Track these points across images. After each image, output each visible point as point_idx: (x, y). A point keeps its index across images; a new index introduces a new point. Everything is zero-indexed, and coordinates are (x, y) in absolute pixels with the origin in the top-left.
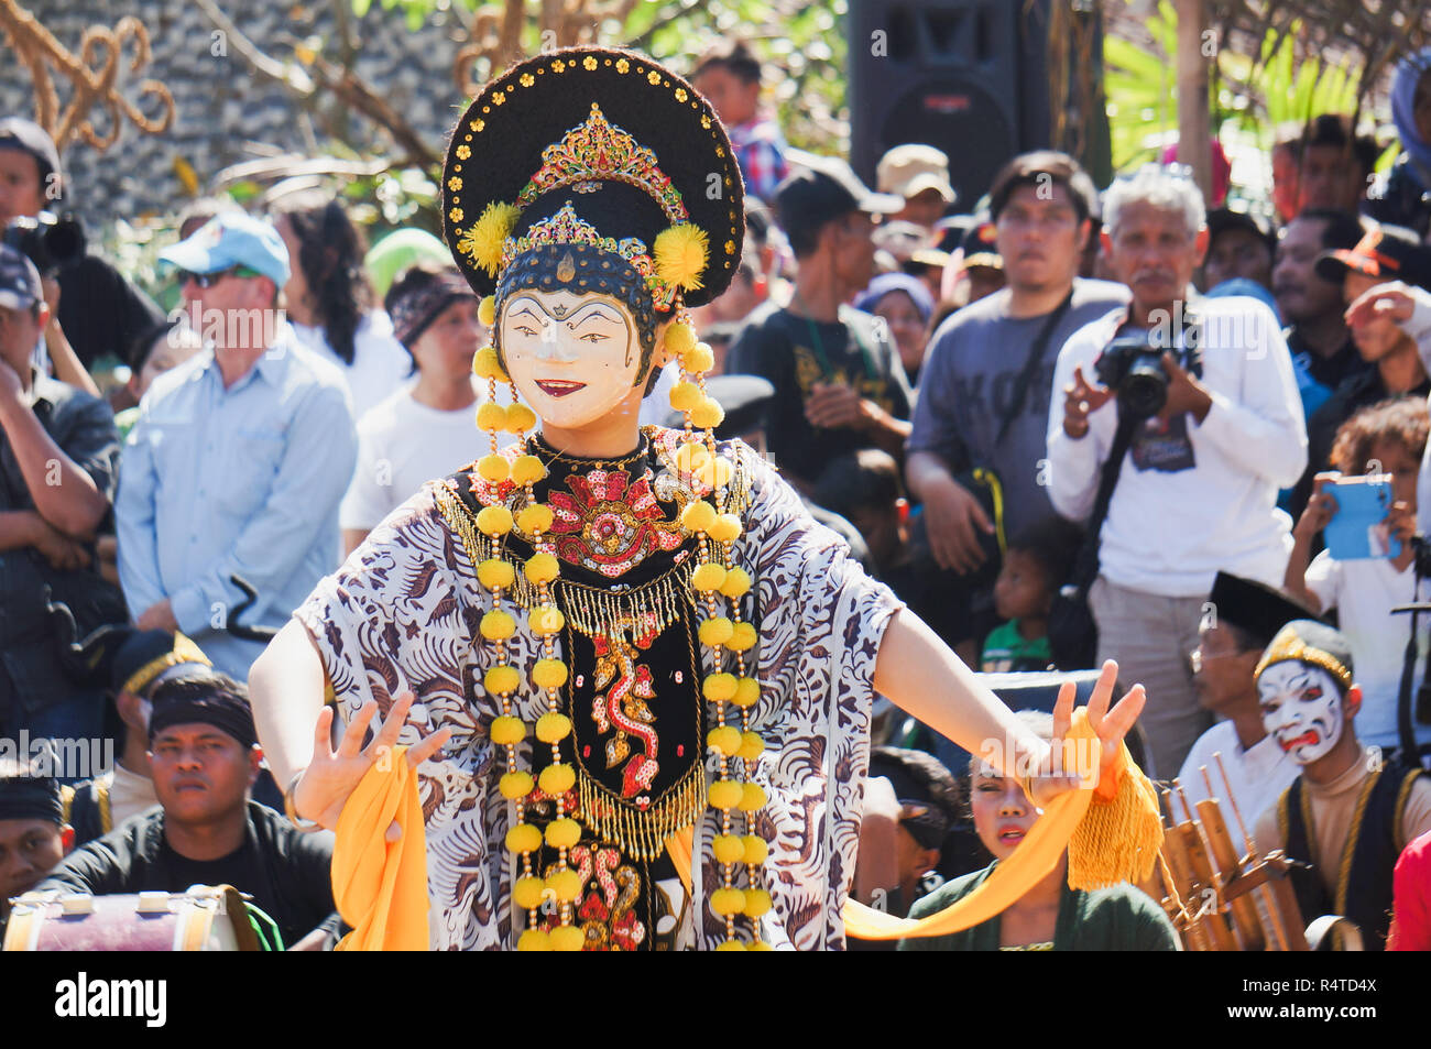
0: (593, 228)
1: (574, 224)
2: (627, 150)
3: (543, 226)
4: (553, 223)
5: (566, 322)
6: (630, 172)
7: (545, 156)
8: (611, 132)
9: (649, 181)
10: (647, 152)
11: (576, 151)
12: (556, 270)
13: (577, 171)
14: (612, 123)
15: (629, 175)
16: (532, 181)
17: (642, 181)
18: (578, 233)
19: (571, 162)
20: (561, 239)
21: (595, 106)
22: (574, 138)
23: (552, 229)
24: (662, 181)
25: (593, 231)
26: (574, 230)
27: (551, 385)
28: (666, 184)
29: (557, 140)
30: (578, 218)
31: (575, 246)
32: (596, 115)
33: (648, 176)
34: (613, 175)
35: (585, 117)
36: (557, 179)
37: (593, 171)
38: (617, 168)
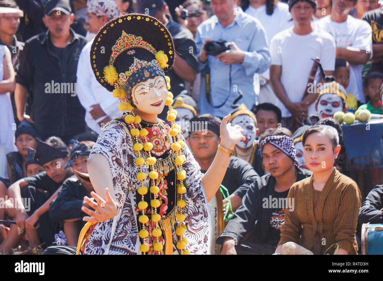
0: (146, 61)
1: (140, 62)
2: (133, 39)
3: (133, 66)
4: (135, 64)
5: (154, 87)
6: (135, 44)
7: (113, 49)
8: (129, 36)
9: (141, 44)
10: (140, 37)
11: (120, 45)
12: (144, 75)
13: (121, 50)
14: (128, 34)
15: (135, 45)
16: (111, 57)
17: (139, 45)
18: (143, 64)
19: (119, 48)
20: (140, 67)
21: (123, 31)
22: (119, 42)
23: (136, 66)
24: (145, 43)
25: (146, 62)
26: (141, 64)
27: (156, 104)
28: (146, 44)
29: (114, 44)
30: (141, 60)
31: (144, 67)
32: (124, 33)
33: (141, 43)
34: (130, 47)
35: (120, 35)
36: (116, 54)
37: (125, 48)
38: (131, 45)
